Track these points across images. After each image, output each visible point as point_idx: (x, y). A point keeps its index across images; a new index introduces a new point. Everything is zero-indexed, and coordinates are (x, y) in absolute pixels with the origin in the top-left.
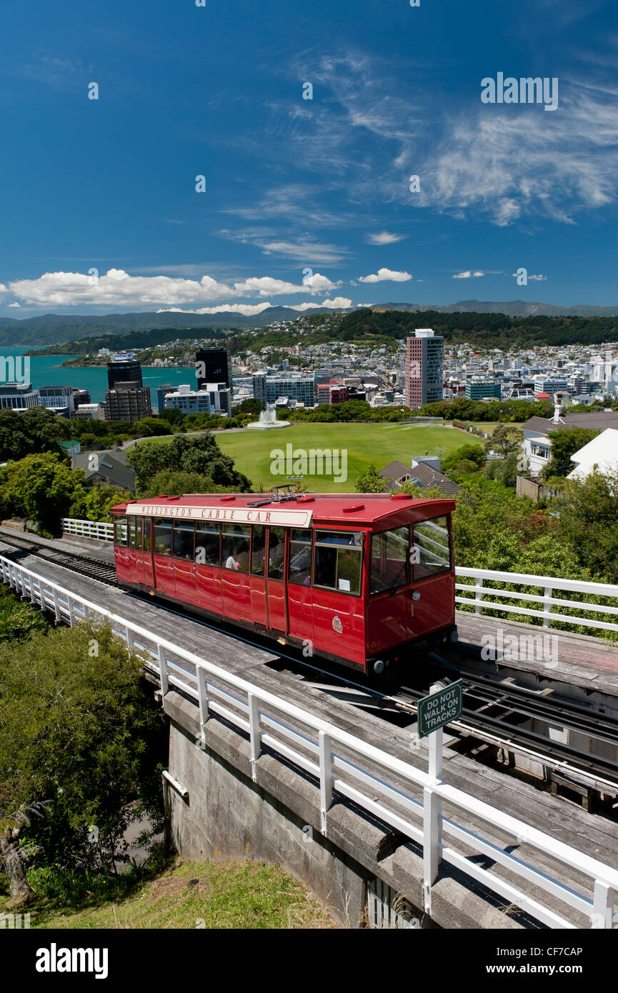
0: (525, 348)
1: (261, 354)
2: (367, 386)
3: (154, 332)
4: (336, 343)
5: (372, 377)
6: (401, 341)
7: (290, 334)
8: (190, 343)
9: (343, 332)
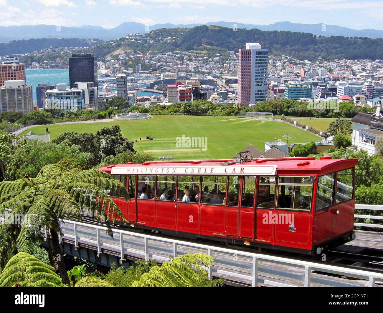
0: (328, 60)
1: (118, 60)
2: (204, 86)
3: (32, 41)
4: (180, 52)
5: (209, 80)
6: (232, 51)
7: (143, 44)
8: (62, 50)
9: (186, 43)
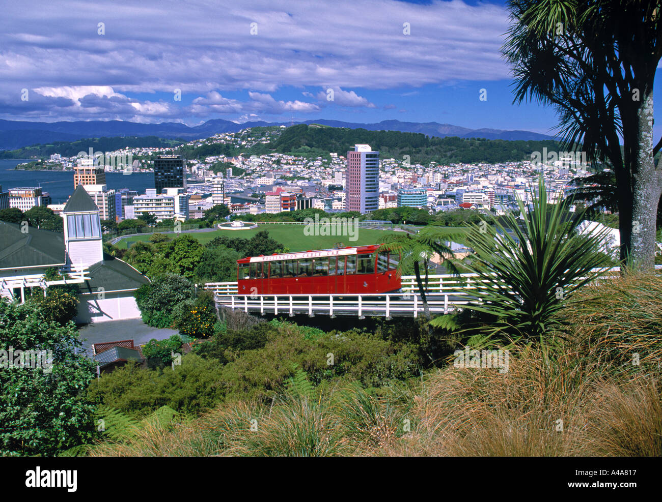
4: (276, 154)
6: (336, 154)
7: (233, 145)
8: (140, 151)
